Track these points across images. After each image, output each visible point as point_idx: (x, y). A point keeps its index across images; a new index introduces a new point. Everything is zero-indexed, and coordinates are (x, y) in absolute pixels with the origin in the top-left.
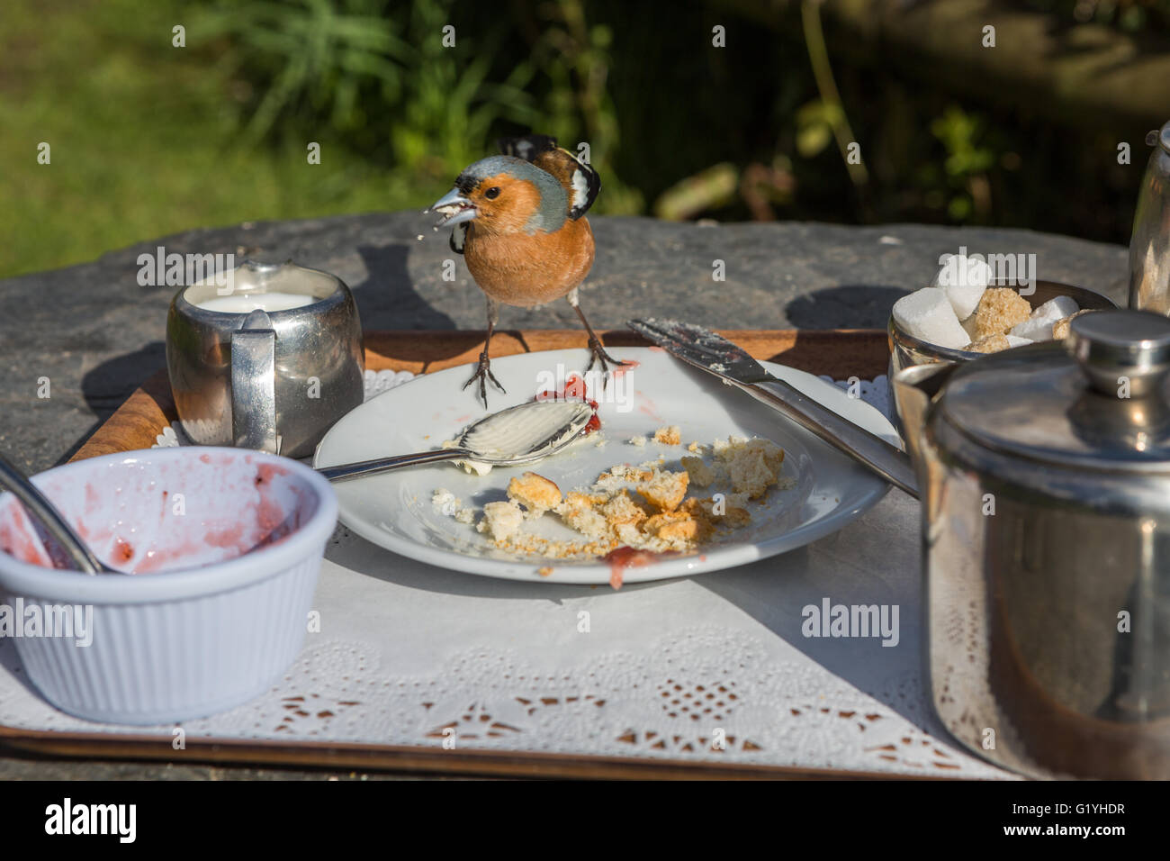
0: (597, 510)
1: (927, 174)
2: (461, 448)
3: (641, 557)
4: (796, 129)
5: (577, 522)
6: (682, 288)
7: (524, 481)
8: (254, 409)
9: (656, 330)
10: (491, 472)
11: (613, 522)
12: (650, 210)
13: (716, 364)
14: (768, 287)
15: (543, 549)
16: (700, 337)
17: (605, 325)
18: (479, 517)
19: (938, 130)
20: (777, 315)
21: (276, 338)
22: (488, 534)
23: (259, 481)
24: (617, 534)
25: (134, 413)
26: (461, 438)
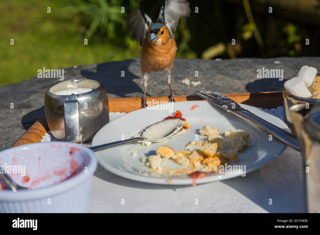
0: (187, 157)
1: (282, 43)
2: (141, 137)
3: (202, 175)
4: (242, 32)
5: (180, 161)
6: (212, 81)
7: (162, 148)
8: (72, 127)
9: (204, 95)
10: (151, 144)
11: (192, 161)
12: (200, 56)
13: (224, 105)
14: (239, 79)
15: (169, 171)
16: (218, 96)
17: (187, 93)
18: (147, 161)
19: (285, 29)
20: (243, 88)
21: (79, 103)
22: (150, 166)
23: (71, 153)
24: (194, 165)
25: (35, 129)
26: (141, 133)
